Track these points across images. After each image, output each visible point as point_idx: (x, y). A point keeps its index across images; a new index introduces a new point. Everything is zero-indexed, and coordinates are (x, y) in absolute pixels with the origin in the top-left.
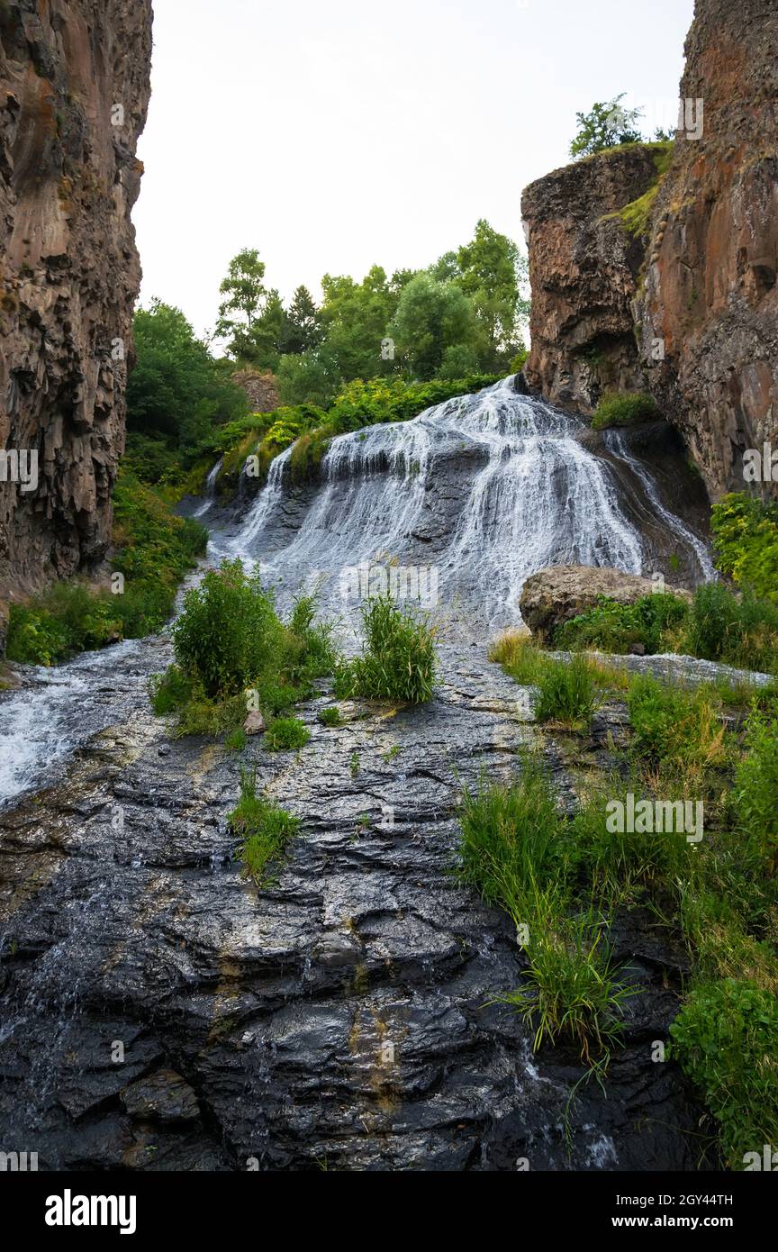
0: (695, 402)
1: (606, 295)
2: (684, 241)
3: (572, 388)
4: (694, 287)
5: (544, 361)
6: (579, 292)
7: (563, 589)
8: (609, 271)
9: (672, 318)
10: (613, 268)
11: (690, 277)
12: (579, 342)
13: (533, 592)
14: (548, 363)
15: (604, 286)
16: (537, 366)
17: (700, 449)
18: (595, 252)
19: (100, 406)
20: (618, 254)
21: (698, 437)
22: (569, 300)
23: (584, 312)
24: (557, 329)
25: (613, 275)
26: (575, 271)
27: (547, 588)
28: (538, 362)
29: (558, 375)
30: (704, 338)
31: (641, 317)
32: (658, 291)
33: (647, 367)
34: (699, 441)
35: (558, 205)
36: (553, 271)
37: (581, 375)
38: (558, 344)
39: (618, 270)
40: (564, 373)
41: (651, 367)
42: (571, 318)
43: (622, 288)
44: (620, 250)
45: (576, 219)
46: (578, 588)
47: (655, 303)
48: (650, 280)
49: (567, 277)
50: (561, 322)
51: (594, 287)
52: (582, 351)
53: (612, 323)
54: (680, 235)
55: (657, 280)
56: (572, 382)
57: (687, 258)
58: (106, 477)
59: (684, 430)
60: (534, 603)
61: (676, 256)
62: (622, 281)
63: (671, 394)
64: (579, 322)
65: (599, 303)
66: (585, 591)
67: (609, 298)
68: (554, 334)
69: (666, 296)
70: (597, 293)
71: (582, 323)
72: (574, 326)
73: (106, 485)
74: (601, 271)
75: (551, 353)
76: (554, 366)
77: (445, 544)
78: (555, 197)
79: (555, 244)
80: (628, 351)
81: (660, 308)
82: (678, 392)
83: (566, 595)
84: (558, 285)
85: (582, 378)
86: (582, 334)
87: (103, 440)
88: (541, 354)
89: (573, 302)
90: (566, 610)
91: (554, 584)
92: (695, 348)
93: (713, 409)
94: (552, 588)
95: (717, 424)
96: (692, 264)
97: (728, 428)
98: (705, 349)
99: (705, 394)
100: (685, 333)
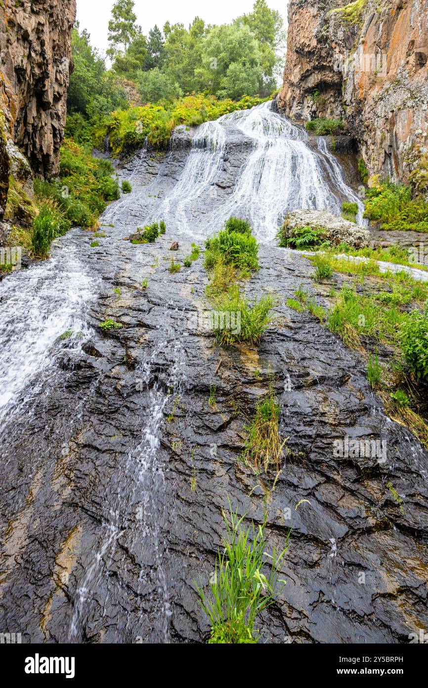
0: (369, 128)
1: (329, 59)
2: (380, 32)
3: (302, 112)
5: (289, 94)
6: (314, 56)
7: (307, 221)
8: (333, 45)
9: (365, 78)
10: (336, 43)
12: (310, 86)
13: (291, 221)
14: (291, 96)
15: (329, 54)
16: (285, 97)
17: (367, 154)
18: (328, 32)
19: (56, 93)
20: (340, 35)
21: (367, 147)
22: (308, 60)
23: (315, 68)
24: (299, 76)
25: (335, 48)
26: (314, 43)
27: (299, 220)
28: (286, 94)
29: (295, 103)
30: (381, 92)
33: (346, 105)
34: (368, 149)
36: (302, 41)
37: (307, 105)
38: (298, 85)
39: (339, 45)
40: (299, 103)
41: (348, 105)
42: (308, 71)
44: (341, 33)
45: (319, 9)
46: (315, 221)
49: (309, 46)
50: (302, 73)
51: (323, 54)
52: (309, 91)
53: (328, 77)
54: (379, 27)
56: (303, 108)
57: (380, 42)
58: (58, 136)
59: (360, 142)
60: (292, 227)
61: (373, 40)
62: (340, 52)
63: (357, 122)
64: (311, 74)
65: (325, 64)
66: (318, 223)
67: (330, 61)
68: (297, 80)
70: (324, 58)
71: (313, 74)
72: (309, 76)
73: (59, 141)
74: (329, 44)
75: (293, 91)
76: (294, 98)
79: (306, 24)
80: (335, 94)
82: (361, 121)
83: (308, 224)
84: (303, 50)
85: (308, 107)
86: (312, 81)
87: (57, 114)
88: (288, 90)
89: (310, 61)
91: (303, 218)
92: (375, 97)
93: (378, 133)
94: (301, 220)
95: (379, 141)
96: (381, 47)
97: (384, 144)
98: (380, 98)
99: (376, 124)
100: (371, 87)
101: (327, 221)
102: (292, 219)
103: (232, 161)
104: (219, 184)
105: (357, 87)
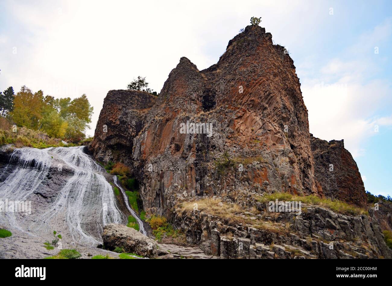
0: (148, 177)
1: (125, 133)
2: (157, 128)
3: (104, 157)
4: (156, 142)
5: (97, 146)
6: (117, 129)
7: (121, 233)
8: (129, 127)
9: (147, 149)
10: (131, 126)
11: (156, 139)
12: (111, 143)
13: (109, 231)
14: (98, 147)
15: (126, 130)
16: (94, 146)
17: (145, 191)
18: (127, 119)
20: (134, 123)
21: (145, 187)
22: (113, 130)
23: (116, 135)
24: (105, 137)
25: (130, 128)
26: (118, 122)
27: (115, 231)
28: (95, 145)
29: (101, 152)
30: (156, 158)
31: (136, 145)
32: (145, 140)
33: (134, 160)
34: (145, 188)
35: (119, 100)
36: (111, 119)
37: (108, 154)
38: (104, 142)
39: (132, 127)
40: (103, 152)
41: (135, 161)
42: (111, 135)
43: (132, 133)
44: (134, 122)
45: (123, 107)
46: (125, 233)
47: (144, 143)
48: (144, 136)
49: (115, 123)
50: (108, 135)
51: (122, 129)
52: (111, 147)
53: (124, 142)
54: (156, 126)
55: (146, 136)
56: (105, 155)
57: (156, 133)
59: (141, 184)
60: (110, 235)
61: (153, 132)
62: (132, 131)
63: (140, 171)
64: (113, 138)
65: (122, 134)
66: (128, 235)
67: (126, 134)
68: (104, 138)
69: (147, 142)
70: (123, 131)
71: (114, 138)
72: (111, 138)
74: (126, 126)
75: (100, 144)
76: (100, 148)
77: (52, 201)
78: (119, 98)
79: (114, 112)
80: (126, 152)
81: (145, 145)
82: (143, 172)
83: (121, 235)
84: (111, 124)
85: (108, 155)
86: (113, 142)
88: (97, 143)
89: (114, 131)
90: (121, 240)
91: (118, 230)
92: (152, 160)
93: (153, 181)
94: (116, 231)
95: (153, 185)
96: (157, 136)
97: (156, 188)
98: (155, 162)
99: (152, 175)
100: (150, 155)
101: (133, 234)
102: (110, 230)
103: (55, 180)
104: (42, 194)
105: (142, 153)
